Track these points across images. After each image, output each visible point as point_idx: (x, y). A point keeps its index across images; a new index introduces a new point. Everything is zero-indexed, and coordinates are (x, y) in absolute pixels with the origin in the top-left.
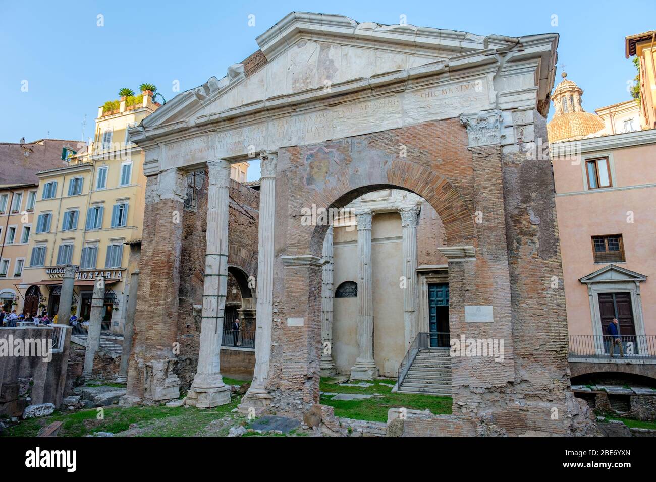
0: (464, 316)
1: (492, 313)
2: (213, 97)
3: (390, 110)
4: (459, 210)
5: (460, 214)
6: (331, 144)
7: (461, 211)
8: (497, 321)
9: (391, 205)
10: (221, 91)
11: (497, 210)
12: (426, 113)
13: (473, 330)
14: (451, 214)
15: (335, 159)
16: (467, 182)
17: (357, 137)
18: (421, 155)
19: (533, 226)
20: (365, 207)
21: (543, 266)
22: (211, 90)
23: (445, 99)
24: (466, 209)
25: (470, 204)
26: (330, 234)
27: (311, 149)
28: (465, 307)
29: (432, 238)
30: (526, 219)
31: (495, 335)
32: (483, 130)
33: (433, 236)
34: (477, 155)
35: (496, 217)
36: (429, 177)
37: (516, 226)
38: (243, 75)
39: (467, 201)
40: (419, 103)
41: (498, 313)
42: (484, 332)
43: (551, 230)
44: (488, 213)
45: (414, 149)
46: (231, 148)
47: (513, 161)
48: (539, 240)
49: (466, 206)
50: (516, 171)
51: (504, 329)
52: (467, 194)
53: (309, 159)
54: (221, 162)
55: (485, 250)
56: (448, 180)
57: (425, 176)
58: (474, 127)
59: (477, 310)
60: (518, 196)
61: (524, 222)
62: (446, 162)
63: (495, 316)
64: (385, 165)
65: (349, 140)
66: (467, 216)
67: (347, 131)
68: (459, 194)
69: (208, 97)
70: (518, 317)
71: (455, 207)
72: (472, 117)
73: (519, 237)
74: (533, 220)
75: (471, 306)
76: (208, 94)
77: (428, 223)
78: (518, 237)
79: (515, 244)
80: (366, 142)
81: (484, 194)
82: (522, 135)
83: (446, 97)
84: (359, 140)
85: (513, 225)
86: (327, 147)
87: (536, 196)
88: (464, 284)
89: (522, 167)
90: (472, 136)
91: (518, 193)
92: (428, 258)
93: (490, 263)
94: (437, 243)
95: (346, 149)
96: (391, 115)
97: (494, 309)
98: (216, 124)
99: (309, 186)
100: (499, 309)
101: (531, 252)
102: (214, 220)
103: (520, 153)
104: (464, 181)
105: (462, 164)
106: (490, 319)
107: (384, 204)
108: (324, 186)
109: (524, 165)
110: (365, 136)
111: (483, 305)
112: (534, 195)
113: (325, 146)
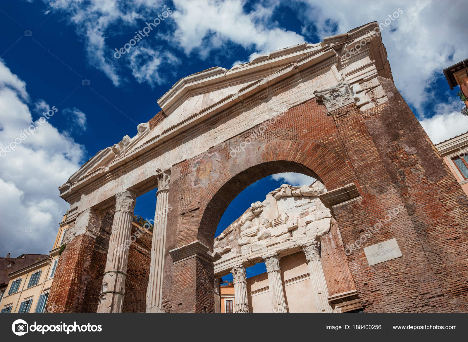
0: (366, 259)
1: (397, 245)
2: (126, 149)
3: (259, 112)
4: (332, 162)
5: (334, 164)
6: (214, 150)
7: (334, 162)
8: (406, 254)
9: (294, 243)
10: (132, 144)
11: (369, 149)
12: (288, 104)
13: (381, 272)
14: (326, 167)
15: (217, 159)
16: (333, 138)
17: (234, 138)
18: (289, 132)
19: (411, 157)
20: (271, 251)
21: (438, 188)
22: (124, 145)
23: (301, 91)
24: (339, 159)
25: (341, 153)
26: (244, 282)
27: (198, 158)
28: (364, 249)
29: (337, 266)
30: (402, 152)
31: (409, 270)
32: (338, 98)
33: (337, 264)
34: (337, 115)
35: (369, 155)
36: (298, 146)
37: (394, 162)
38: (148, 129)
39: (338, 152)
40: (280, 100)
41: (405, 243)
42: (395, 271)
43: (431, 154)
44: (360, 154)
45: (282, 130)
46: (135, 179)
47: (372, 114)
48: (422, 166)
49: (338, 156)
50: (377, 120)
51: (418, 261)
52: (336, 147)
53: (196, 166)
54: (126, 192)
55: (367, 186)
56: (316, 142)
57: (295, 146)
58: (329, 98)
59: (379, 248)
60: (387, 137)
61: (401, 156)
62: (310, 130)
63: (402, 249)
64: (259, 150)
65: (228, 142)
66: (341, 164)
67: (226, 137)
68: (329, 149)
69: (122, 150)
70: (432, 248)
71: (328, 161)
72: (325, 93)
73: (401, 169)
74: (409, 151)
75: (370, 246)
76: (122, 149)
77: (330, 253)
78: (399, 170)
79: (399, 177)
80: (242, 139)
81: (352, 141)
82: (374, 95)
83: (301, 90)
84: (236, 140)
85: (391, 161)
86: (210, 153)
87: (404, 132)
88: (355, 225)
89: (382, 116)
90: (328, 105)
91: (386, 135)
92: (338, 286)
93: (377, 196)
94: (342, 270)
95: (225, 149)
96: (259, 115)
97: (398, 241)
98: (125, 166)
99: (196, 186)
100: (403, 239)
101: (419, 179)
102: (115, 240)
103: (377, 107)
104: (331, 138)
105: (326, 127)
106: (397, 253)
107: (287, 244)
108: (209, 182)
109: (383, 113)
110: (240, 136)
111: (384, 241)
112: (401, 132)
113: (209, 153)
